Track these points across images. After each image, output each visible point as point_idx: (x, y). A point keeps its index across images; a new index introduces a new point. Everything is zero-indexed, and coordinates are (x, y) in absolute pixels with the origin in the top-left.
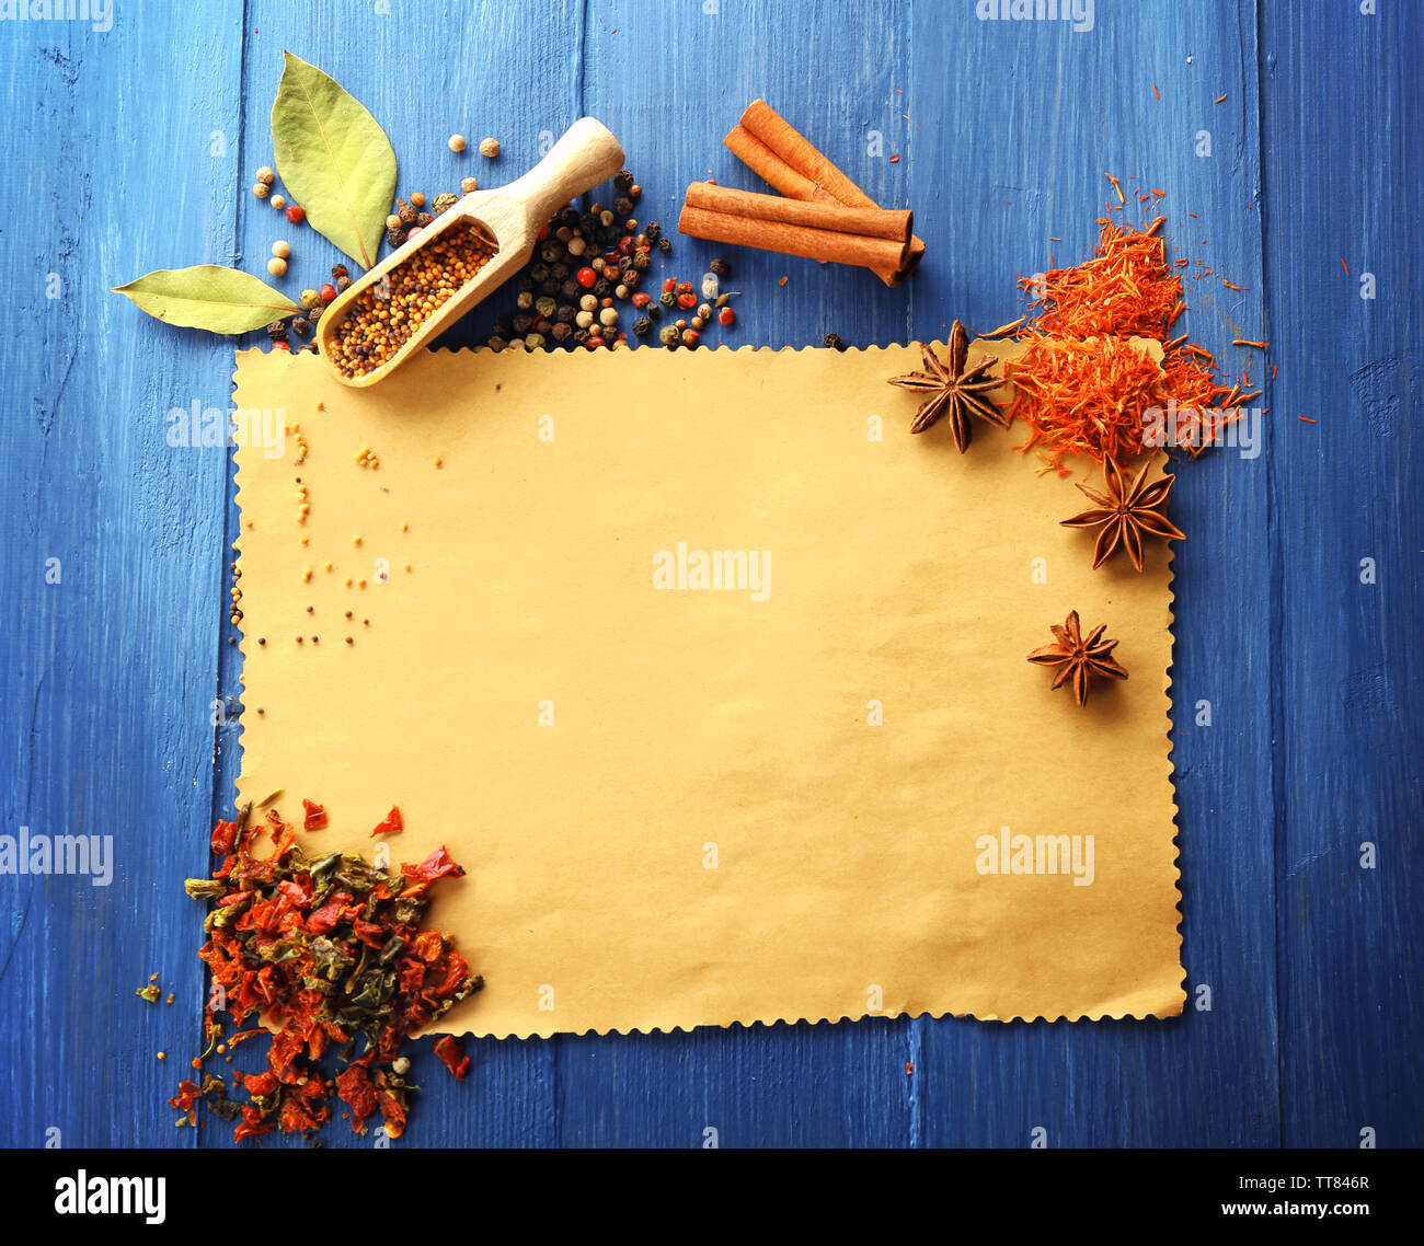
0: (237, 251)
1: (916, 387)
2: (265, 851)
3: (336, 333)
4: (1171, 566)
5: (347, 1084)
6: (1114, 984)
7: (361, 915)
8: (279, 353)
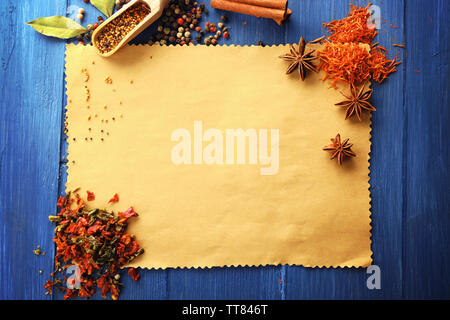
1: (288, 59)
2: (75, 207)
3: (98, 38)
4: (371, 119)
5: (100, 283)
6: (348, 255)
7: (104, 228)
8: (80, 45)
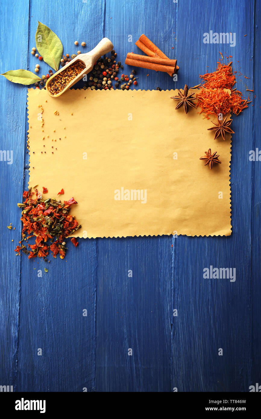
0: (28, 66)
1: (177, 99)
2: (34, 198)
3: (50, 85)
4: (231, 139)
5: (52, 247)
6: (216, 228)
7: (55, 212)
8: (37, 89)
